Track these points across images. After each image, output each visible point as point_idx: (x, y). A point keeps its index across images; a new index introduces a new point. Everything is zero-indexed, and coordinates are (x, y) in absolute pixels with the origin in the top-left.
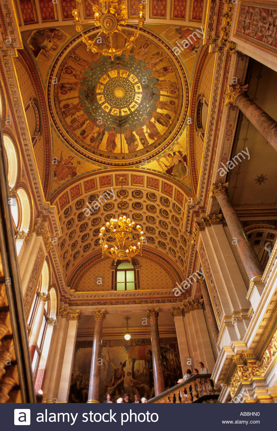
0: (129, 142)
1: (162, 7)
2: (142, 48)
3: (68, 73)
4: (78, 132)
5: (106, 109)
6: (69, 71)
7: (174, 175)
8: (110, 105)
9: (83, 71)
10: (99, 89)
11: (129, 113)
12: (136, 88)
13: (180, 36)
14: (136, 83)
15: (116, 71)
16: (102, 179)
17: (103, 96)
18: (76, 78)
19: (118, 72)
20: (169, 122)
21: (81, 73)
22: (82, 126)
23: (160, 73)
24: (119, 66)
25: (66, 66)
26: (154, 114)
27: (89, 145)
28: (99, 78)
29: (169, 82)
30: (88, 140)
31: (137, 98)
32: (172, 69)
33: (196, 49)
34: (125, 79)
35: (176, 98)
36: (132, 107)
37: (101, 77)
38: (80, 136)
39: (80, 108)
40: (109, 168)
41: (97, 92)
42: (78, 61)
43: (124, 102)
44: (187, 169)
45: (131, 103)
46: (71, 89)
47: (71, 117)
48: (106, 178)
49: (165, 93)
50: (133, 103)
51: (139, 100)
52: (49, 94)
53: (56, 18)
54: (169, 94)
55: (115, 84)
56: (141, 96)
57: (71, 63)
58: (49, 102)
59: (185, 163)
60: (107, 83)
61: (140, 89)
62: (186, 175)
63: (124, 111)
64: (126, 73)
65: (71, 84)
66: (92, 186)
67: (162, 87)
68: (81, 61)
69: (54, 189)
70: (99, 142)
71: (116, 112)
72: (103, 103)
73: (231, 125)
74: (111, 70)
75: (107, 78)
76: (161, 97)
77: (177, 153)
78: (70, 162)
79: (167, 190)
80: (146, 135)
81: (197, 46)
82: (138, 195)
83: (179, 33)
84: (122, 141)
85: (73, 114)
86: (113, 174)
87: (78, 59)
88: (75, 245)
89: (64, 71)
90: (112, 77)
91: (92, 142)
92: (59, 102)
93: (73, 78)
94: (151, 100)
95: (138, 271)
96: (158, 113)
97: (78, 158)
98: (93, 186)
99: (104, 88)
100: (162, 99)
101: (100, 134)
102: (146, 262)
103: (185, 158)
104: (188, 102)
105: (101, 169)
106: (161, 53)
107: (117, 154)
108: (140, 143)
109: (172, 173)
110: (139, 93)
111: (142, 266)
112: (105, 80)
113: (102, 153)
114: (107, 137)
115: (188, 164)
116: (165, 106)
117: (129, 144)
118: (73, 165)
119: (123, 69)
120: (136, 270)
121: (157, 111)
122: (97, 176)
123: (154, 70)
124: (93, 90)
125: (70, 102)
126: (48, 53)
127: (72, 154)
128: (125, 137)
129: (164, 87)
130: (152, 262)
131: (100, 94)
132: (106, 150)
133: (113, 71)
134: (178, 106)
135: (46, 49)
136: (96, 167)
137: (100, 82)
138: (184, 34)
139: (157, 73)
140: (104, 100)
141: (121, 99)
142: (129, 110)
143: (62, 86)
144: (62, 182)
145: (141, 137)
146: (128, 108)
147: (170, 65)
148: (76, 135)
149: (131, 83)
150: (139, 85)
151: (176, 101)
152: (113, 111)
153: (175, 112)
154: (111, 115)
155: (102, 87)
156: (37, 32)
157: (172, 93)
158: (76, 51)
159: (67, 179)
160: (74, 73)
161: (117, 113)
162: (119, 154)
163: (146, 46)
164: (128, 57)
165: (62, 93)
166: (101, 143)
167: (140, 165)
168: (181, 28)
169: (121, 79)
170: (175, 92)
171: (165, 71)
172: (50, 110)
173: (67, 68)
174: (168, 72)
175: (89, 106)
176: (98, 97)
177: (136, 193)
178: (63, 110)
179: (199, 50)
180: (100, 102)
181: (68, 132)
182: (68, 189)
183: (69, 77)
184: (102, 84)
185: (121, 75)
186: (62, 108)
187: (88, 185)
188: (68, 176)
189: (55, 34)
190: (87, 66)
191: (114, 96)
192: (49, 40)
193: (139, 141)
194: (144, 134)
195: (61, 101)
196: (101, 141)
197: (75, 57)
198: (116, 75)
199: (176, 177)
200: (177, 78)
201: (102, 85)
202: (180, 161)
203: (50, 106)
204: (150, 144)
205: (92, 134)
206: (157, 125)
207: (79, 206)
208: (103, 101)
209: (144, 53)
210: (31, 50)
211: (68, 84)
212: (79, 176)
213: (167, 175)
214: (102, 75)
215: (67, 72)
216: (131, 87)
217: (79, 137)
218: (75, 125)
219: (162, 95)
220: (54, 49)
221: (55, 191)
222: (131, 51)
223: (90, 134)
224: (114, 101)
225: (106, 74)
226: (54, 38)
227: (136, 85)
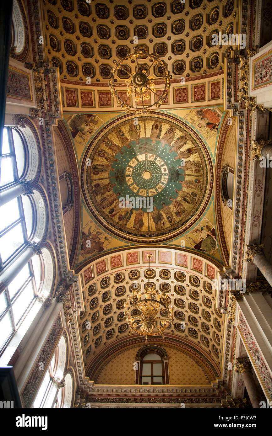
0: (156, 220)
1: (184, 95)
2: (168, 134)
3: (101, 156)
4: (107, 211)
5: (134, 190)
6: (102, 155)
7: (203, 250)
8: (138, 186)
9: (114, 154)
10: (128, 171)
11: (156, 193)
12: (162, 170)
13: (201, 117)
14: (162, 166)
15: (144, 155)
16: (129, 256)
17: (131, 177)
18: (107, 161)
19: (145, 156)
20: (195, 200)
21: (112, 156)
22: (111, 205)
23: (184, 155)
24: (146, 151)
25: (99, 149)
26: (180, 193)
27: (117, 223)
28: (129, 161)
29: (193, 163)
30: (116, 219)
31: (164, 179)
32: (195, 150)
33: (217, 127)
34: (152, 162)
35: (201, 176)
36: (158, 188)
38: (109, 214)
39: (110, 188)
40: (136, 245)
41: (126, 174)
42: (110, 145)
43: (151, 183)
44: (216, 243)
45: (158, 184)
46: (103, 171)
47: (101, 196)
48: (132, 255)
49: (191, 173)
50: (160, 184)
51: (165, 181)
52: (82, 173)
53: (93, 105)
54: (194, 173)
55: (143, 167)
56: (167, 177)
57: (104, 147)
58: (82, 180)
59: (214, 237)
60: (136, 166)
62: (216, 248)
63: (151, 192)
64: (153, 156)
65: (103, 166)
66: (118, 262)
67: (187, 168)
68: (113, 146)
69: (80, 261)
70: (127, 221)
71: (143, 193)
72: (132, 184)
73: (259, 180)
74: (140, 154)
75: (136, 161)
76: (186, 176)
77: (204, 228)
78: (98, 237)
79: (196, 266)
80: (173, 213)
81: (217, 124)
82: (165, 275)
83: (200, 115)
84: (150, 219)
85: (103, 194)
86: (141, 250)
87: (110, 144)
88: (97, 329)
89: (97, 154)
90: (140, 161)
91: (119, 220)
92: (92, 181)
93: (105, 160)
94: (177, 180)
95: (166, 363)
96: (184, 192)
97: (105, 234)
98: (120, 262)
99: (133, 171)
100: (187, 178)
101: (128, 213)
102: (175, 353)
103: (213, 232)
104: (213, 178)
105: (128, 246)
106: (184, 136)
107: (144, 232)
108: (167, 221)
109: (201, 248)
110: (165, 174)
111: (171, 357)
112: (133, 163)
113: (129, 231)
114: (135, 216)
115: (217, 237)
116: (191, 185)
117: (156, 223)
118: (101, 241)
119: (150, 153)
120: (164, 361)
121: (183, 190)
122: (124, 252)
123: (178, 152)
124: (123, 172)
125: (100, 182)
126: (84, 136)
127: (100, 230)
128: (152, 216)
129: (189, 167)
130: (182, 354)
131: (129, 176)
132: (133, 229)
133: (141, 155)
134: (203, 184)
135: (83, 132)
136: (123, 243)
137: (129, 165)
138: (205, 114)
139: (181, 155)
140: (133, 182)
141: (148, 181)
142: (156, 190)
143: (95, 168)
144: (89, 255)
145: (168, 216)
146: (155, 188)
147: (193, 146)
148: (105, 213)
149: (158, 165)
150: (165, 167)
151: (201, 179)
152: (141, 191)
153: (201, 190)
154: (139, 196)
155: (131, 169)
156: (77, 116)
157: (197, 172)
158: (108, 137)
159: (93, 254)
160: (106, 156)
161: (145, 194)
162: (147, 232)
163: (171, 131)
164: (154, 142)
165: (94, 174)
166: (129, 221)
167: (168, 242)
168: (202, 109)
169: (148, 162)
170: (200, 171)
171: (189, 152)
172: (82, 187)
173: (100, 151)
174: (192, 153)
175: (119, 186)
176: (127, 178)
177: (163, 274)
178: (94, 189)
179: (219, 127)
180: (129, 184)
181: (97, 210)
182: (94, 263)
183: (101, 160)
184: (131, 167)
185: (148, 159)
186: (94, 187)
187: (114, 262)
188: (94, 251)
189: (91, 119)
190: (117, 151)
191: (142, 178)
192: (86, 124)
193: (166, 219)
194: (171, 212)
195: (93, 180)
196: (129, 220)
197: (108, 142)
198: (144, 159)
199: (206, 252)
200: (200, 158)
202: (208, 235)
203: (82, 184)
204: (177, 222)
205: (120, 213)
206: (184, 203)
207: (104, 284)
208: (131, 183)
209: (169, 138)
210: (70, 131)
211: (100, 166)
212: (106, 251)
213: (196, 250)
214: (131, 159)
215: (99, 155)
216: (157, 170)
217: (107, 215)
218: (105, 203)
219: (187, 175)
220: (90, 133)
221: (81, 263)
222: (157, 136)
223: (119, 212)
224: (142, 182)
225: (135, 158)
226: (90, 123)
227: (163, 167)
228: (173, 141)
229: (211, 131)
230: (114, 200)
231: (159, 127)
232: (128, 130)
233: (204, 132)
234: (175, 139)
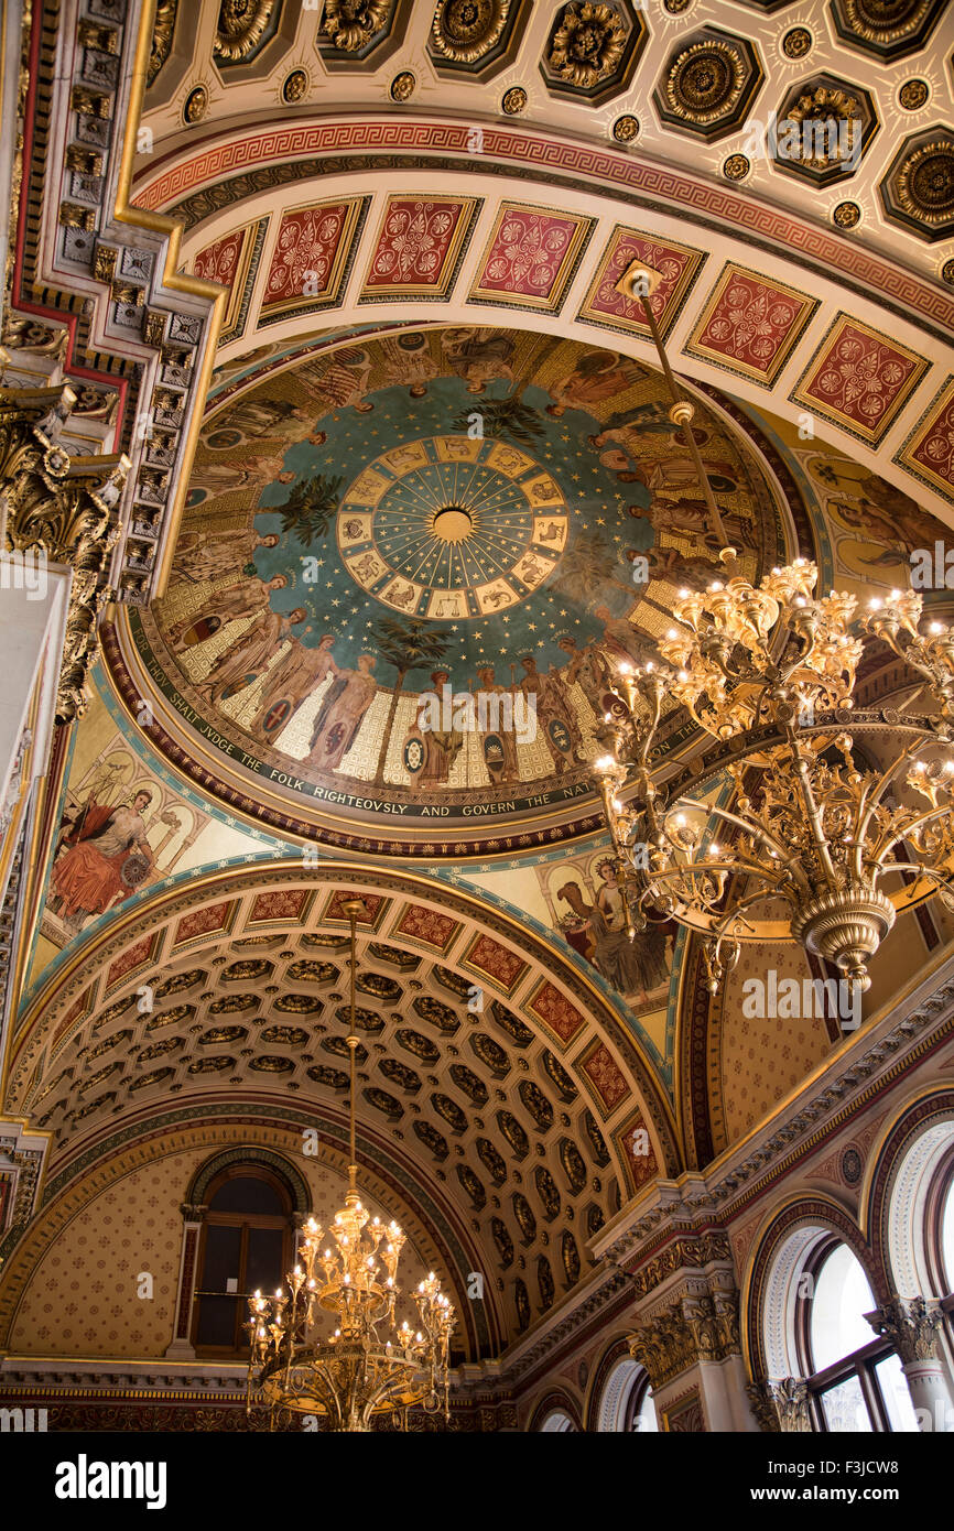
5: (548, 487)
8: (520, 493)
10: (538, 570)
11: (440, 441)
13: (132, 850)
14: (357, 550)
15: (431, 614)
17: (536, 540)
19: (427, 607)
23: (236, 602)
24: (415, 630)
28: (514, 611)
31: (373, 490)
32: (177, 640)
33: (68, 831)
37: (502, 613)
41: (552, 565)
42: (562, 727)
45: (410, 475)
50: (400, 472)
51: (369, 481)
55: (457, 564)
56: (353, 497)
60: (491, 578)
61: (348, 525)
64: (390, 596)
67: (235, 542)
68: (552, 717)
71: (506, 461)
72: (549, 512)
74: (450, 622)
75: (481, 600)
83: (135, 862)
90: (462, 593)
99: (512, 564)
106: (218, 701)
119: (397, 613)
123: (261, 613)
124: (563, 580)
133: (447, 616)
137: (521, 595)
139: (248, 602)
140: (537, 520)
142: (431, 452)
146: (437, 460)
147: (183, 657)
149: (382, 553)
152: (519, 470)
154: (539, 458)
155: (518, 572)
158: (552, 769)
161: (503, 453)
164: (363, 665)
169: (423, 576)
171: (209, 621)
175: (617, 539)
184: (516, 585)
185: (418, 590)
191: (481, 518)
192: (608, 917)
197: (565, 749)
198: (438, 595)
201: (515, 579)
208: (547, 520)
209: (291, 682)
216: (390, 534)
222: (344, 689)
224: (494, 502)
225: (478, 613)
226: (590, 909)
227: (361, 540)
228: (277, 667)
229: (93, 795)
230: (676, 506)
231: (324, 735)
232: (461, 757)
233: (128, 774)
234: (263, 677)
